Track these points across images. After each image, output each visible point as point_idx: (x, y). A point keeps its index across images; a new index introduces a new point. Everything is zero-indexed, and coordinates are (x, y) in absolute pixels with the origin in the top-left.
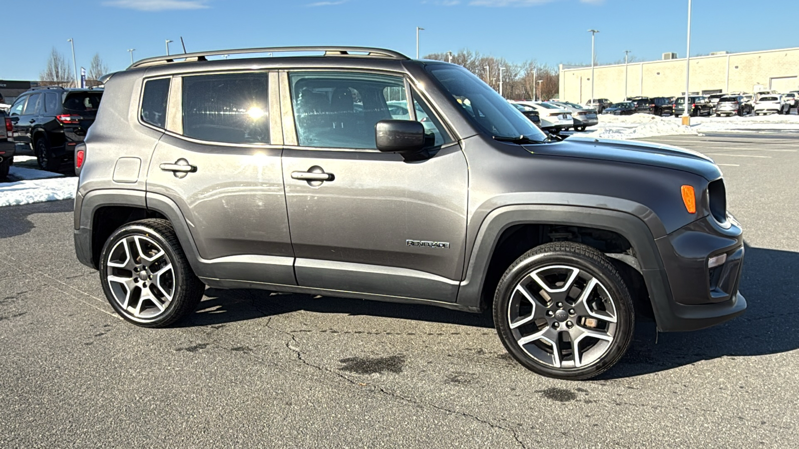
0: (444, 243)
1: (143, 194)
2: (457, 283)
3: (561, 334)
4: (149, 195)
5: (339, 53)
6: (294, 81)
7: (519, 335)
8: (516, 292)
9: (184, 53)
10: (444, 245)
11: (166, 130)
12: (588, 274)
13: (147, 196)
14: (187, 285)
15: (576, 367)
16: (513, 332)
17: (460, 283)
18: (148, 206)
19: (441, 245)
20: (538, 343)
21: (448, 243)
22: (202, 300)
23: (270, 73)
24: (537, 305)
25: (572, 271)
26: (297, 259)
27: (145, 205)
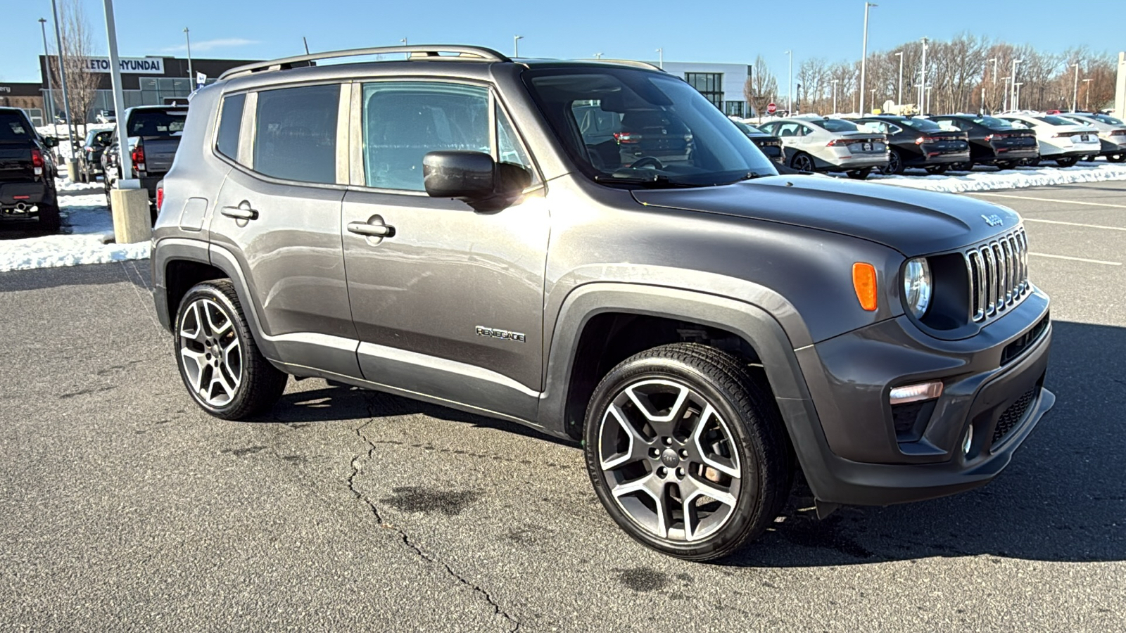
0: (518, 334)
1: (205, 246)
2: (536, 394)
3: (668, 486)
4: (213, 248)
5: (426, 54)
6: (369, 94)
7: (615, 482)
8: (608, 416)
9: (306, 53)
10: (518, 337)
11: (236, 163)
12: (701, 397)
13: (211, 249)
14: (254, 368)
15: (686, 541)
16: (606, 473)
17: (539, 395)
18: (212, 262)
19: (515, 337)
20: (640, 495)
21: (523, 335)
22: (285, 393)
23: (342, 85)
24: (634, 438)
25: (679, 390)
26: (362, 343)
27: (208, 260)
